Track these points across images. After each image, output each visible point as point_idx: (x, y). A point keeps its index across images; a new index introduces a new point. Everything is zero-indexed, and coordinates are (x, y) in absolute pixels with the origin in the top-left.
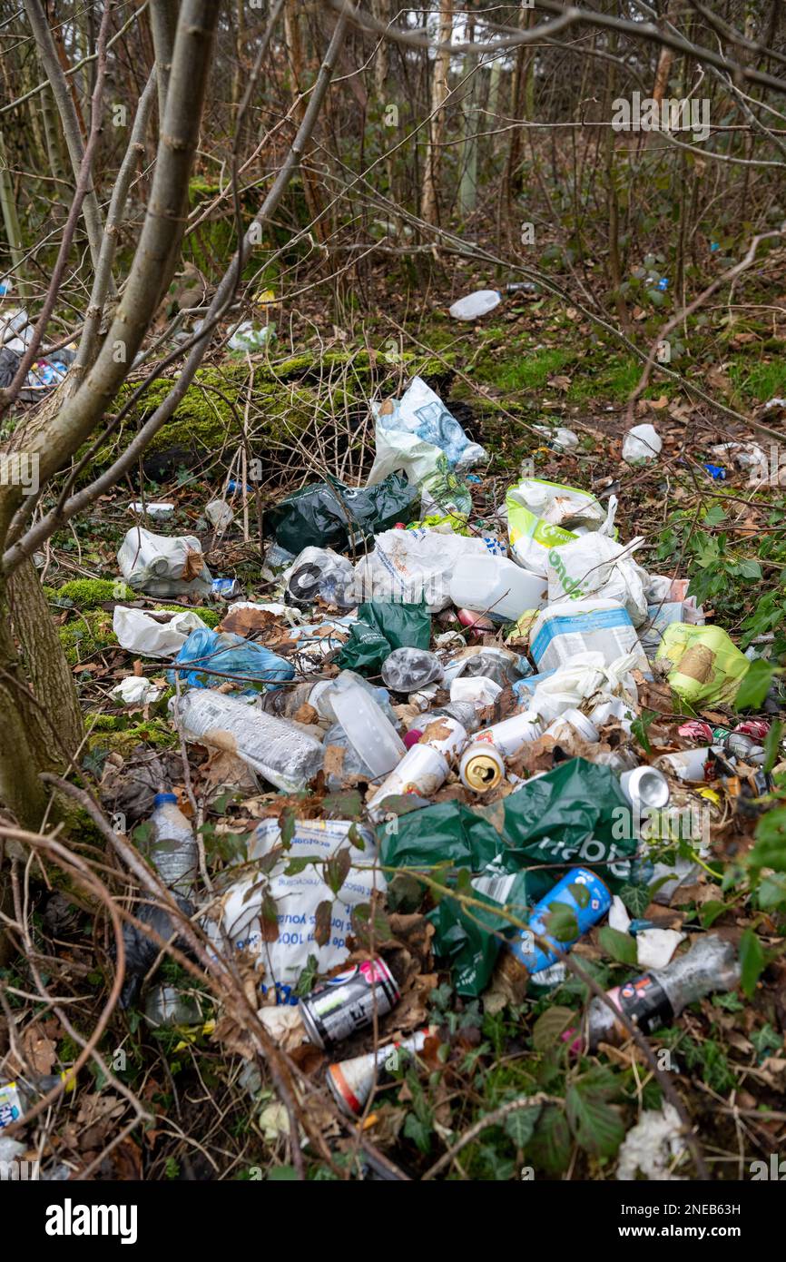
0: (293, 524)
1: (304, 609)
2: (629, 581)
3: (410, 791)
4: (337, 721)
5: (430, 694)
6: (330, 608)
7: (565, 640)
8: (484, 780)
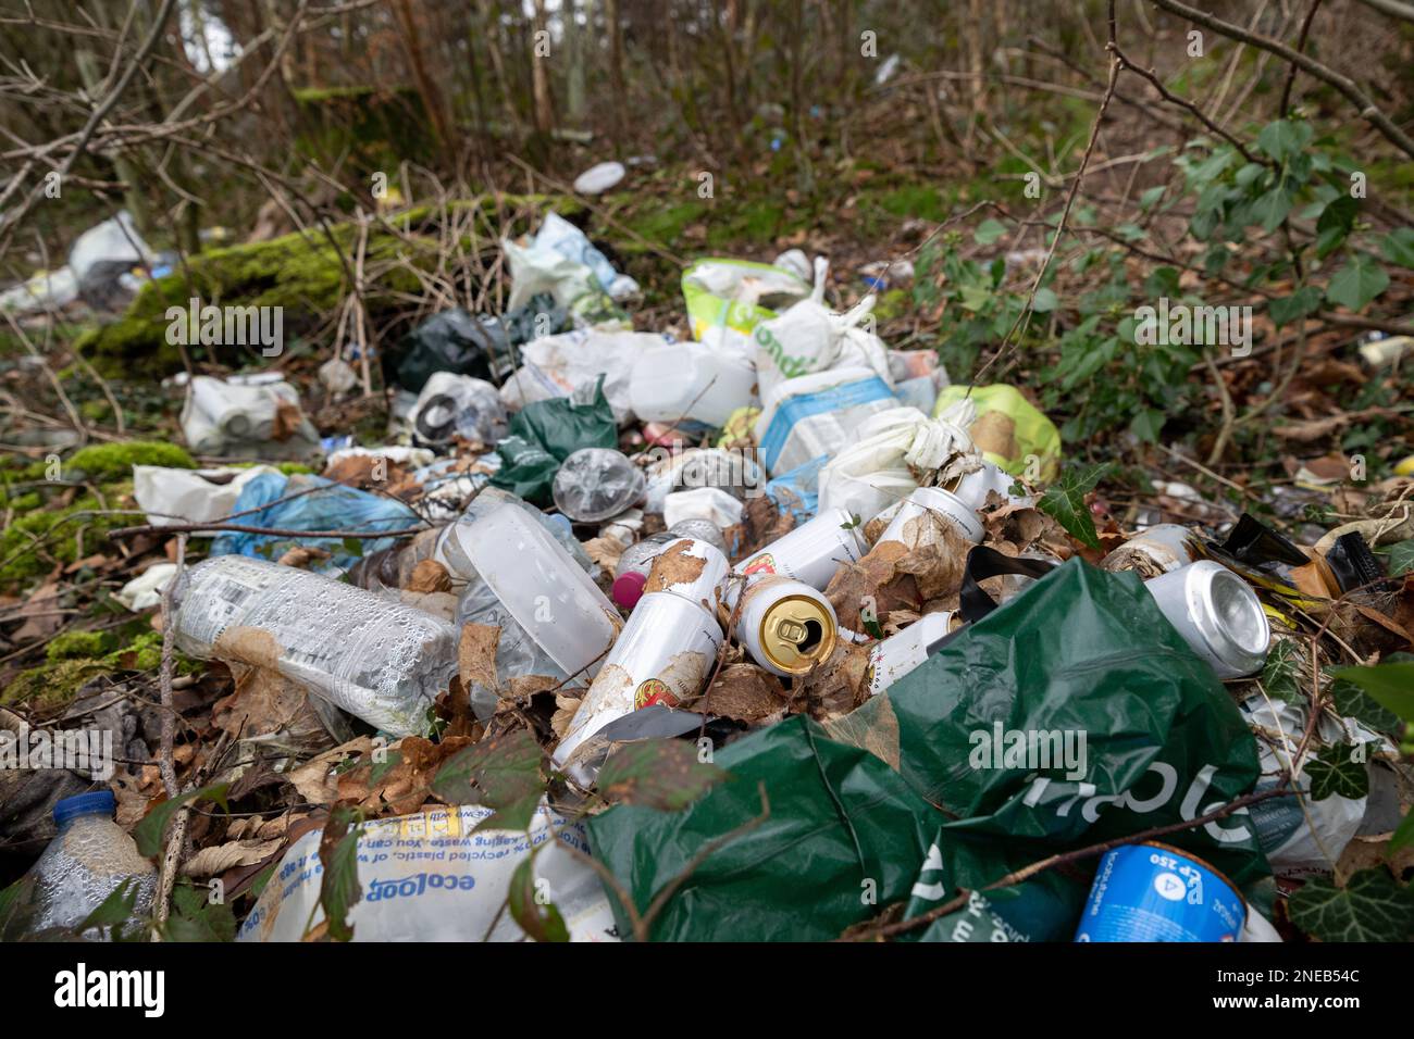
0: (417, 359)
1: (438, 452)
2: (868, 350)
3: (650, 701)
4: (478, 576)
5: (635, 522)
6: (474, 447)
7: (813, 425)
8: (802, 647)
